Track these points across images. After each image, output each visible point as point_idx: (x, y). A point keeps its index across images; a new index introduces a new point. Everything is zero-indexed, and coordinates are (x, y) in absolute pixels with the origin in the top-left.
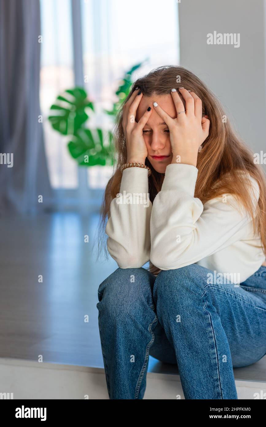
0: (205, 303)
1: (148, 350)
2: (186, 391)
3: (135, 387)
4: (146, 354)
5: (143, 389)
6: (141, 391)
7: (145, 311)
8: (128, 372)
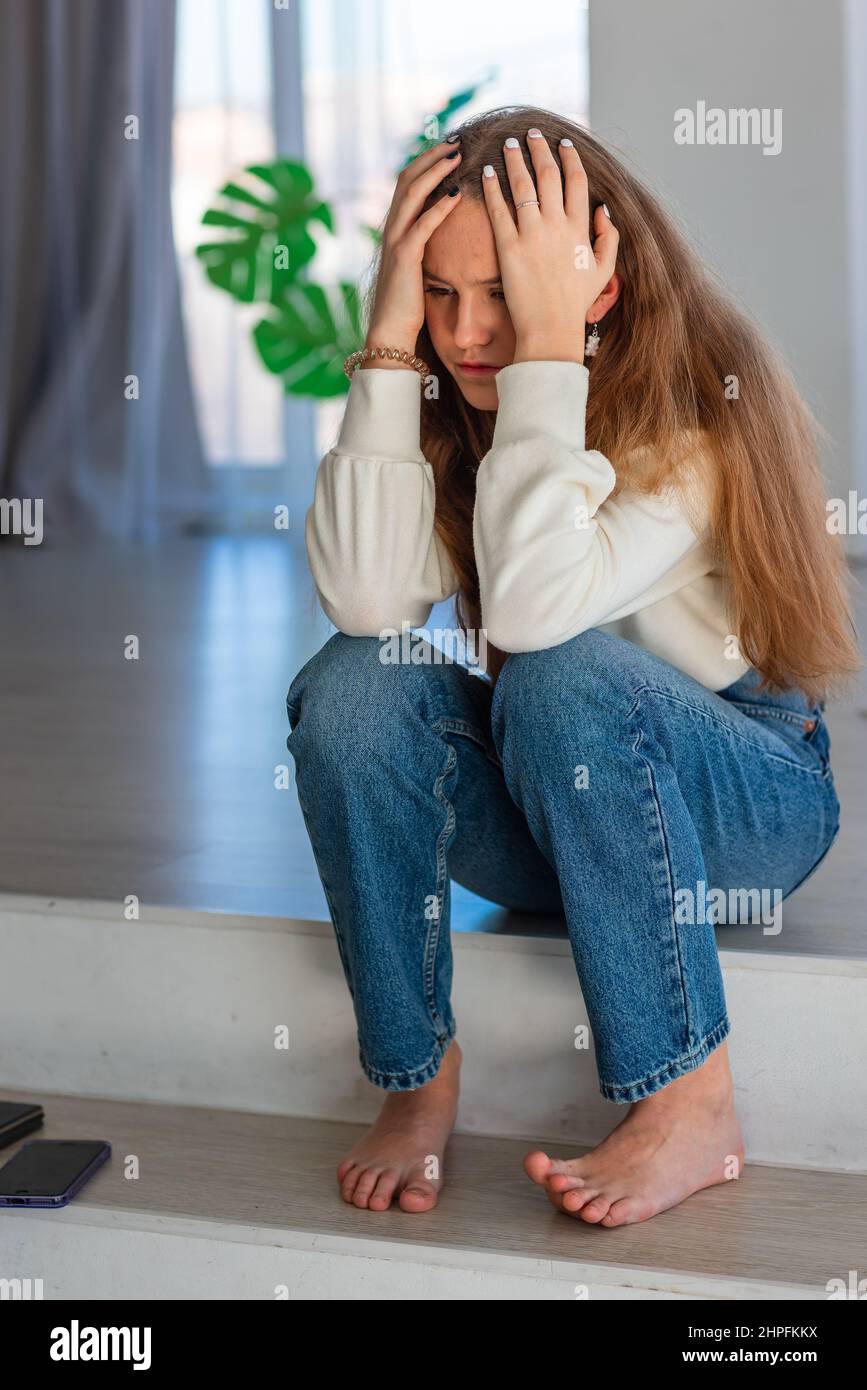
0: (638, 735)
1: (442, 852)
2: (587, 976)
3: (422, 961)
4: (438, 865)
5: (445, 968)
6: (441, 973)
7: (418, 740)
8: (396, 919)
